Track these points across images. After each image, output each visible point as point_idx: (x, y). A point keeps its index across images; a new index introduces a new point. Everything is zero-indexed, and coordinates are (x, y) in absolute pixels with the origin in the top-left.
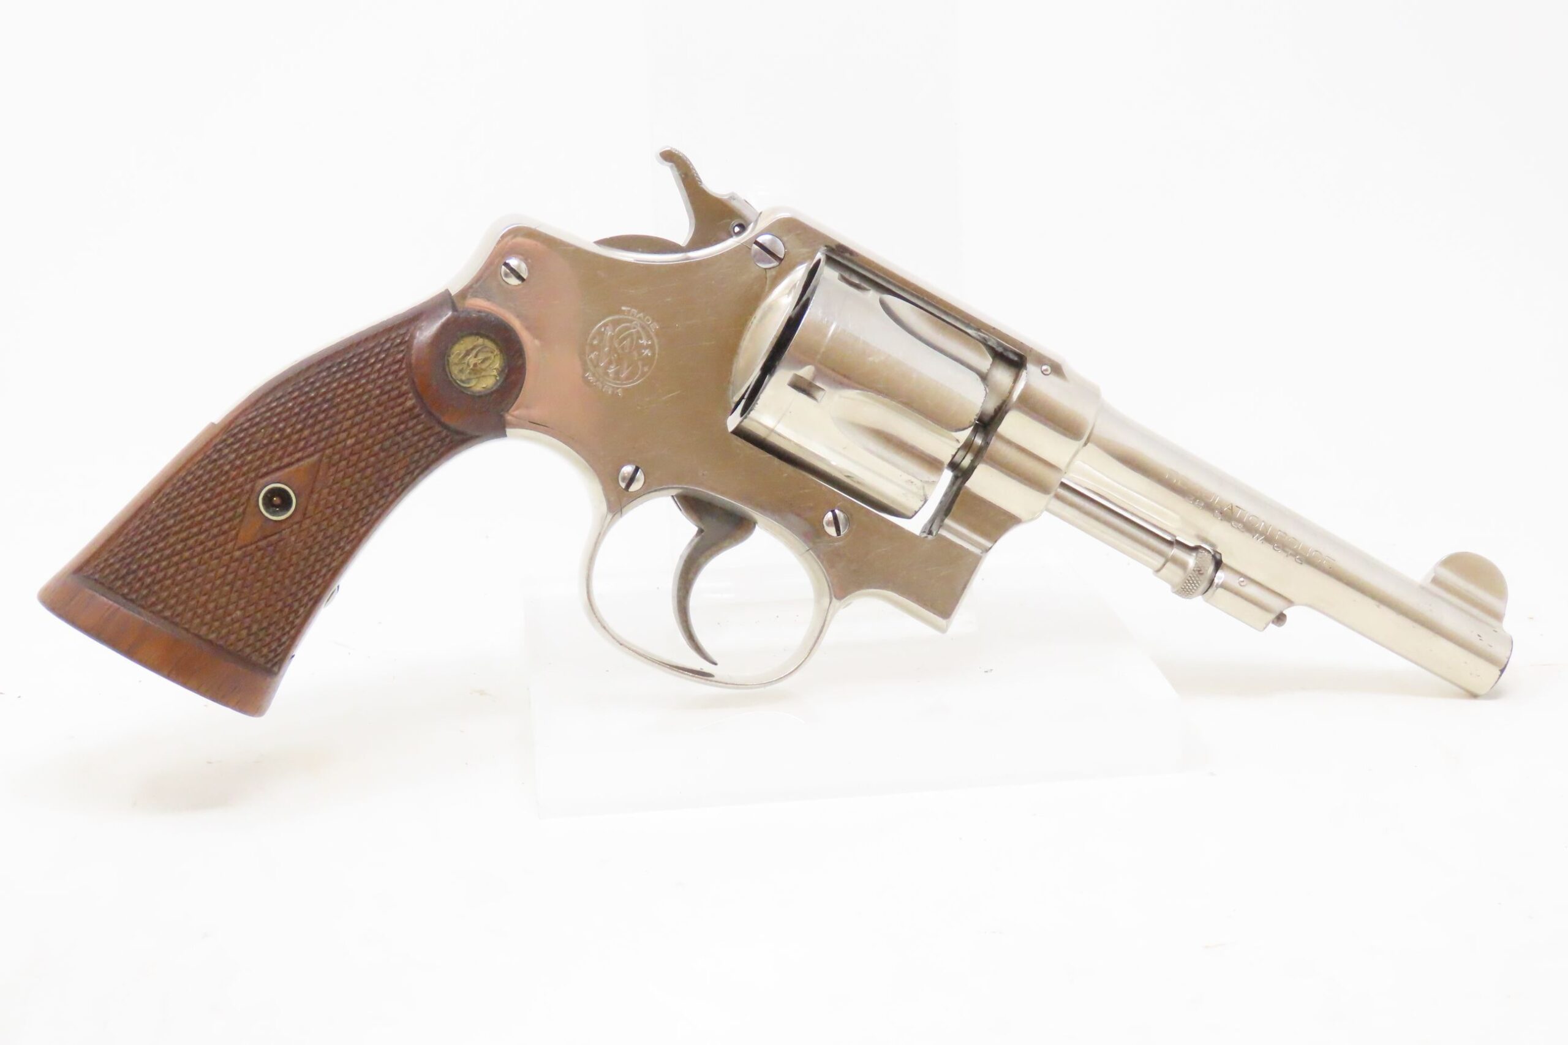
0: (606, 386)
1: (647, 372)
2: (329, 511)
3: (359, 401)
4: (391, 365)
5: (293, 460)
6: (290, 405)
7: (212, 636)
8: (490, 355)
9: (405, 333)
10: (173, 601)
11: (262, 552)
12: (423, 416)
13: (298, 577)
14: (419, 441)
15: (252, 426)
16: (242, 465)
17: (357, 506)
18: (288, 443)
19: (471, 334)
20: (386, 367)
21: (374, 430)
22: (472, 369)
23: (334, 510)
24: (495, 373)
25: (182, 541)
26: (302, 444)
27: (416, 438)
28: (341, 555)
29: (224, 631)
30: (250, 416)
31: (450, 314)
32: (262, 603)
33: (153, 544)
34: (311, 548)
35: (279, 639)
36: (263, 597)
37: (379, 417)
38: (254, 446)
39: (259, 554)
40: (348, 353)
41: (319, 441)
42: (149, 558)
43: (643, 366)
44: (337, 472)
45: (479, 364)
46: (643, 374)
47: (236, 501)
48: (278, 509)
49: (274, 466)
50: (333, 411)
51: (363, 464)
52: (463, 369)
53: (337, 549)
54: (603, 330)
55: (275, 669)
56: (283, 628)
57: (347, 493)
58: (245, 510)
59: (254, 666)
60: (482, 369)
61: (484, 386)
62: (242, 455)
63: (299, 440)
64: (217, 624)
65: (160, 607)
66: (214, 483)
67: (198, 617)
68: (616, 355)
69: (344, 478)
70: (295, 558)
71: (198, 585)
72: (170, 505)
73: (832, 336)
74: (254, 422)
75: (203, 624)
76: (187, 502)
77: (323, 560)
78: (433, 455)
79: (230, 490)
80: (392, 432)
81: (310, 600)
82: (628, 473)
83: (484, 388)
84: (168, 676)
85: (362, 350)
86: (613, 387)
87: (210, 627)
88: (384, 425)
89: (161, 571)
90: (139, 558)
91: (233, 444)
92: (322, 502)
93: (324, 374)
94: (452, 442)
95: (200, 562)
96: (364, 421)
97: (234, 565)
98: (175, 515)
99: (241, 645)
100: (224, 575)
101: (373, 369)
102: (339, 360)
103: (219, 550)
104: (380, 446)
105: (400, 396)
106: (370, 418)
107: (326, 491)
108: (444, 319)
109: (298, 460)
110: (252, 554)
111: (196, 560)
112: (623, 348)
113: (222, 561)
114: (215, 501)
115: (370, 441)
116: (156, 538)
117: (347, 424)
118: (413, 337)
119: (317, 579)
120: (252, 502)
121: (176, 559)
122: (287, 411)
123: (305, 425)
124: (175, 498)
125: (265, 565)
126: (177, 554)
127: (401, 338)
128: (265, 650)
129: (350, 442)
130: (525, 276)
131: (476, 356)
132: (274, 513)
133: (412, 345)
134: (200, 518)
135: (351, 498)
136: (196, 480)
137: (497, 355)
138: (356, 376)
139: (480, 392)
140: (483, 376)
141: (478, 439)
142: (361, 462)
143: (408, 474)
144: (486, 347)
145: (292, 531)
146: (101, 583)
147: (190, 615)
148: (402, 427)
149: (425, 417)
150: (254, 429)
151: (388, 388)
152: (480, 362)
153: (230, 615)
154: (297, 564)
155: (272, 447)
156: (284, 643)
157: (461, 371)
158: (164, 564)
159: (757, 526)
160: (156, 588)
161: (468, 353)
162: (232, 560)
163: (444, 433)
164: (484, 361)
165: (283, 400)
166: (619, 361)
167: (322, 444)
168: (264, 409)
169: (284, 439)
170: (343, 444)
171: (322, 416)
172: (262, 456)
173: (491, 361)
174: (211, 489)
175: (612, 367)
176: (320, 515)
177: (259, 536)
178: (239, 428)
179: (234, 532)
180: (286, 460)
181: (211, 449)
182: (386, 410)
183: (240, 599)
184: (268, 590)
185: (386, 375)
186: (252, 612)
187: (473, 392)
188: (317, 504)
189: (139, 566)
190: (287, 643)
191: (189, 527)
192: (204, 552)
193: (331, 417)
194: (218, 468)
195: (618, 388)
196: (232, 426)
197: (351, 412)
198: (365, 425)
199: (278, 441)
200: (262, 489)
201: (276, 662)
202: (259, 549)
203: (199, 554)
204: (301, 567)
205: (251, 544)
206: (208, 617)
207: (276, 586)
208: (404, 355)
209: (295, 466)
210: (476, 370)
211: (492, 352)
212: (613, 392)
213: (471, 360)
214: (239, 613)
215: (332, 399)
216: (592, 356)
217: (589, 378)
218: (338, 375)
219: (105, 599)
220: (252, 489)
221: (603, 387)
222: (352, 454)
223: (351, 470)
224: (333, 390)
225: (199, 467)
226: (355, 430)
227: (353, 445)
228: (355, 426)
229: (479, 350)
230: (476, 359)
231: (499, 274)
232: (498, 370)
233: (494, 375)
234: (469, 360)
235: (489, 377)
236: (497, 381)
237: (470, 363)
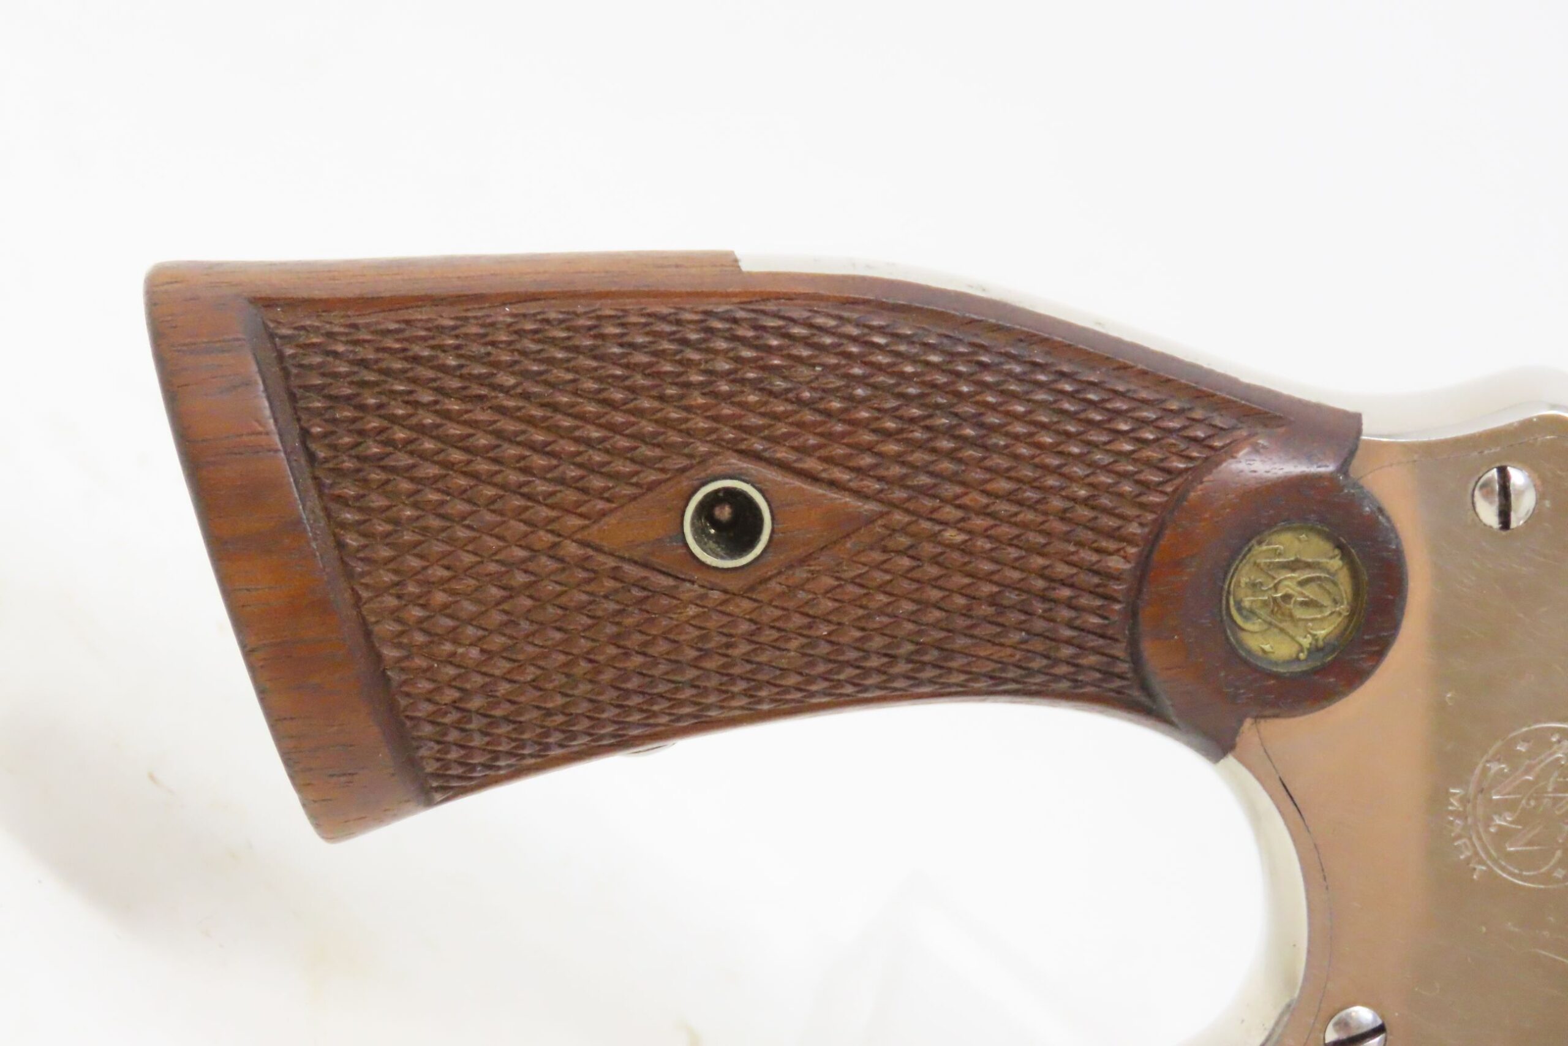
0: (1464, 840)
2: (798, 620)
3: (1036, 479)
4: (1148, 463)
5: (824, 475)
6: (909, 369)
7: (390, 653)
8: (1326, 601)
9: (1222, 429)
10: (381, 527)
11: (618, 585)
12: (1117, 607)
13: (634, 683)
14: (1069, 642)
15: (805, 341)
16: (728, 397)
17: (852, 655)
18: (843, 435)
19: (1328, 537)
20: (1135, 461)
21: (1013, 553)
22: (1275, 599)
23: (810, 627)
24: (1306, 642)
25: (499, 434)
26: (867, 460)
27: (1068, 633)
28: (742, 708)
29: (419, 662)
30: (820, 320)
31: (1328, 468)
32: (531, 673)
33: (440, 390)
34: (705, 654)
35: (496, 756)
36: (542, 663)
37: (1042, 540)
38: (780, 384)
39: (610, 584)
40: (1093, 369)
41: (900, 482)
42: (410, 410)
44: (878, 566)
45: (1295, 602)
46: (1547, 878)
47: (658, 452)
48: (713, 531)
49: (782, 454)
50: (970, 453)
51: (935, 594)
52: (1261, 584)
53: (746, 693)
54: (1554, 739)
55: (438, 797)
56: (522, 745)
57: (859, 619)
58: (658, 483)
59: (410, 764)
60: (1291, 616)
61: (1267, 647)
62: (743, 381)
63: (869, 449)
64: (420, 638)
65: (349, 516)
66: (647, 382)
67: (399, 597)
68: (1533, 803)
69: (881, 588)
70: (662, 647)
71: (451, 541)
72: (534, 347)
74: (816, 339)
75: (395, 615)
76: (568, 370)
77: (705, 691)
78: (1064, 685)
79: (665, 423)
80: (1040, 584)
81: (614, 736)
82: (1359, 1026)
83: (1263, 651)
84: (248, 653)
85: (1121, 388)
86: (1476, 853)
87: (402, 633)
88: (1039, 561)
89: (412, 453)
90: (393, 392)
91: (743, 341)
92: (802, 595)
93: (1018, 369)
94: (1119, 692)
95: (492, 501)
96: (1009, 520)
97: (547, 564)
98: (526, 374)
99: (425, 709)
100: (511, 565)
101: (1109, 442)
102: (1065, 368)
103: (545, 512)
104: (995, 589)
105: (1111, 534)
106: (1025, 526)
107: (828, 581)
108: (1313, 469)
109: (833, 484)
110: (595, 575)
111: (490, 492)
112: (1556, 801)
113: (532, 537)
114: (619, 418)
115: (987, 566)
116: (456, 384)
117: (976, 499)
118: (1230, 451)
119: (662, 712)
120: (685, 484)
121: (457, 456)
122: (892, 374)
123: (901, 431)
124: (554, 341)
125: (600, 613)
126: (466, 450)
127: (1210, 432)
128: (454, 754)
129: (951, 535)
130: (1517, 519)
131: (1302, 583)
132: (700, 534)
133: (1218, 464)
134: (567, 423)
135: (858, 634)
136: (621, 345)
137: (1340, 614)
138: (1072, 428)
139: (1249, 652)
140: (1282, 630)
141: (1167, 727)
142: (935, 587)
143: (992, 678)
144: (1335, 584)
145: (703, 597)
146: (284, 370)
147: (388, 578)
148: (1066, 592)
149: (1119, 612)
150: (805, 353)
151: (1105, 501)
152: (1300, 599)
153: (456, 642)
154: (655, 661)
155: (809, 416)
156: (499, 768)
157: (1254, 586)
158: (429, 445)
160: (376, 476)
161: (1293, 566)
162: (552, 551)
163: (1123, 667)
164: (1308, 604)
165: (903, 348)
166: (1526, 818)
167: (899, 494)
168: (855, 331)
169: (844, 421)
170: (937, 528)
171: (946, 444)
172: (776, 417)
173: (1319, 616)
174: (632, 390)
175: (1509, 819)
176: (778, 613)
177: (637, 554)
178: (781, 323)
179: (601, 505)
180: (811, 464)
181: (696, 313)
182: (1066, 537)
183: (500, 630)
184: (562, 658)
185: (1125, 475)
186: (497, 672)
187: (1240, 642)
188: (792, 589)
189: (380, 406)
190: (502, 772)
191: (531, 421)
192: (517, 490)
193: (960, 461)
194: (680, 362)
195: (1481, 862)
196: (771, 307)
197: (1003, 485)
198: (1005, 530)
199: (828, 414)
200: (716, 478)
201: (452, 788)
202: (615, 574)
203: (503, 487)
204: (657, 672)
205: (612, 554)
206: (417, 612)
207: (584, 665)
208: (1187, 470)
209: (819, 490)
210: (1279, 607)
211: (1335, 602)
212: (1468, 860)
213: (1289, 583)
214: (474, 652)
215: (993, 429)
216: (1495, 767)
217: (1452, 800)
218: (1041, 396)
219: (267, 412)
220: (704, 460)
221: (1459, 837)
222: (935, 560)
223: (906, 585)
224: (1008, 413)
225: (646, 325)
226: (979, 523)
227: (952, 546)
228: (988, 515)
229: (1319, 578)
230: (1299, 589)
231: (1476, 478)
232: (1317, 640)
233: (1301, 645)
234: (1286, 579)
235: (1289, 639)
236: (1298, 659)
237: (1281, 586)
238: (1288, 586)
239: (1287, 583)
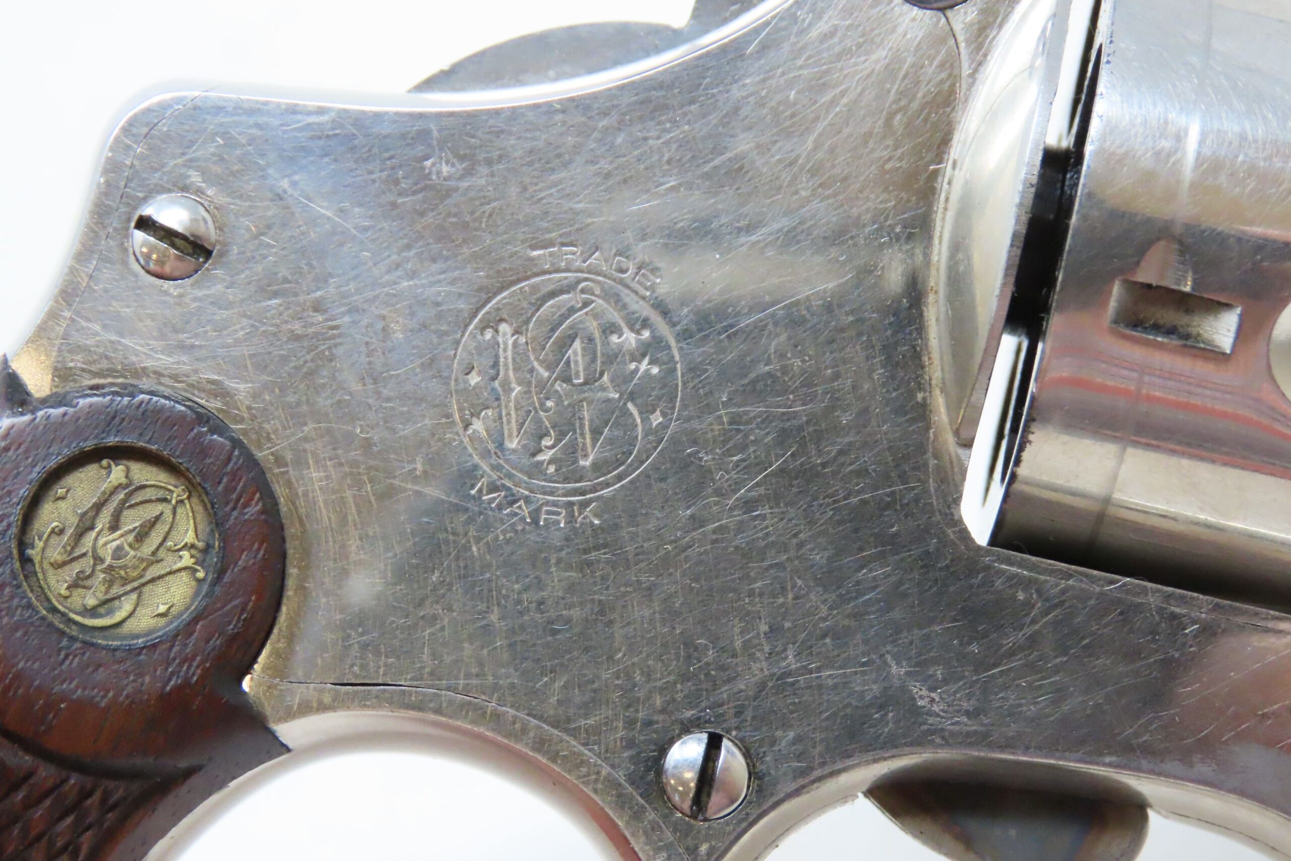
0: (544, 509)
1: (664, 427)
22: (109, 569)
24: (187, 559)
43: (647, 411)
45: (130, 546)
52: (81, 574)
54: (490, 336)
60: (143, 559)
68: (550, 405)
73: (1200, 160)
86: (568, 506)
131: (114, 526)
141: (195, 781)
144: (142, 487)
152: (131, 539)
157: (78, 582)
159: (1151, 813)
161: (85, 527)
164: (142, 535)
175: (550, 443)
195: (584, 505)
210: (124, 569)
211: (164, 500)
212: (572, 520)
213: (103, 539)
217: (485, 498)
221: (537, 514)
229: (123, 502)
230: (117, 533)
231: (132, 258)
232: (193, 546)
233: (185, 568)
234: (96, 539)
235: (170, 577)
236: (200, 581)
237: (101, 553)
238: (106, 544)
239: (101, 541)
